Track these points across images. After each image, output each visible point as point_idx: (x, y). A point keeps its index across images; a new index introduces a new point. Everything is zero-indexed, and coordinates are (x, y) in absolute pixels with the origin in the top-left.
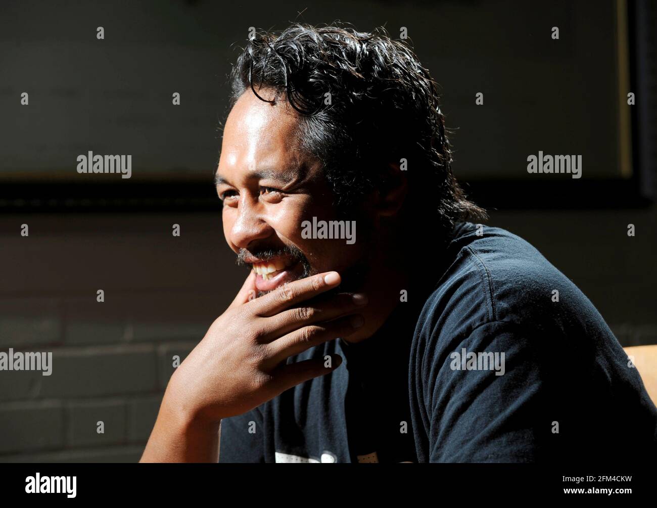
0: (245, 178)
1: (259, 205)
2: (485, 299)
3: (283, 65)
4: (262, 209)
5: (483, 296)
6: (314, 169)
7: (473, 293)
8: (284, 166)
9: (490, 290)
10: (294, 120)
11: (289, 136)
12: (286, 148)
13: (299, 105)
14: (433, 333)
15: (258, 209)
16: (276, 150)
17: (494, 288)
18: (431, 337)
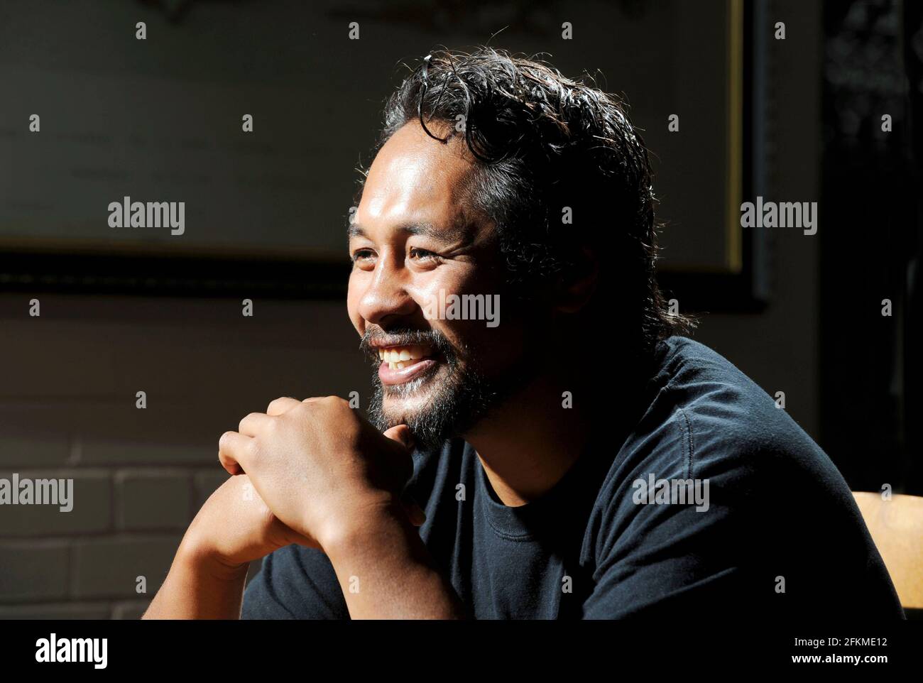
0: (392, 230)
1: (403, 271)
2: (682, 460)
3: (464, 95)
4: (407, 276)
5: (680, 457)
6: (486, 232)
7: (669, 453)
8: (447, 222)
9: (690, 448)
10: (469, 167)
11: (459, 186)
12: (453, 200)
13: (478, 149)
14: (612, 502)
15: (401, 276)
16: (439, 199)
17: (695, 446)
18: (610, 505)
